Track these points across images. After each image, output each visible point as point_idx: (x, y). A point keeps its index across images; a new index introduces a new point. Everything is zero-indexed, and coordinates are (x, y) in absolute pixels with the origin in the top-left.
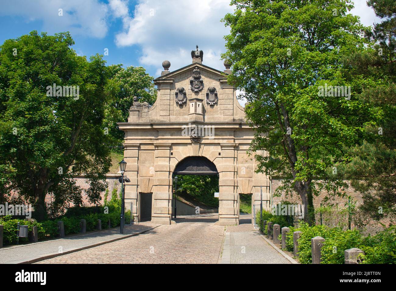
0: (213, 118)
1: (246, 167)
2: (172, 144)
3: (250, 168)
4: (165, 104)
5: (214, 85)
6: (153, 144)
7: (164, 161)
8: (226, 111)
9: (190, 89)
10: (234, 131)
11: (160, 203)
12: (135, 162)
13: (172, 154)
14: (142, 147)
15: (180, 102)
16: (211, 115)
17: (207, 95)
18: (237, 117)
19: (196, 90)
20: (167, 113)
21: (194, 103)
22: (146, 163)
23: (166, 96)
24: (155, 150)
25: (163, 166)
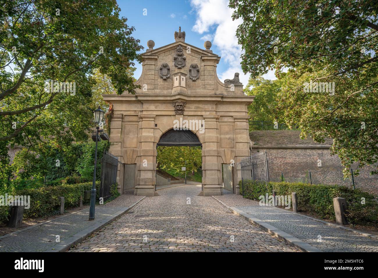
0: (196, 92)
1: (228, 138)
2: (157, 115)
3: (231, 139)
4: (150, 78)
5: (196, 62)
6: (138, 116)
7: (149, 132)
8: (208, 86)
9: (174, 65)
10: (216, 105)
11: (144, 174)
12: (119, 133)
13: (156, 125)
14: (126, 119)
15: (164, 77)
16: (193, 90)
17: (190, 71)
18: (218, 92)
19: (179, 66)
20: (151, 87)
21: (178, 77)
22: (130, 134)
23: (150, 71)
24: (140, 121)
25: (147, 137)
